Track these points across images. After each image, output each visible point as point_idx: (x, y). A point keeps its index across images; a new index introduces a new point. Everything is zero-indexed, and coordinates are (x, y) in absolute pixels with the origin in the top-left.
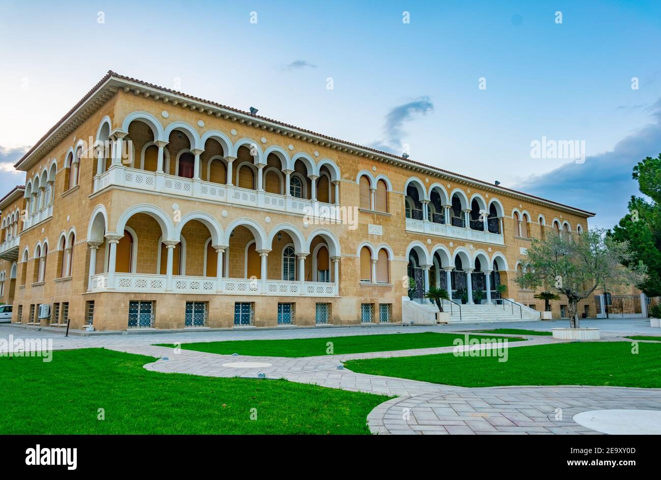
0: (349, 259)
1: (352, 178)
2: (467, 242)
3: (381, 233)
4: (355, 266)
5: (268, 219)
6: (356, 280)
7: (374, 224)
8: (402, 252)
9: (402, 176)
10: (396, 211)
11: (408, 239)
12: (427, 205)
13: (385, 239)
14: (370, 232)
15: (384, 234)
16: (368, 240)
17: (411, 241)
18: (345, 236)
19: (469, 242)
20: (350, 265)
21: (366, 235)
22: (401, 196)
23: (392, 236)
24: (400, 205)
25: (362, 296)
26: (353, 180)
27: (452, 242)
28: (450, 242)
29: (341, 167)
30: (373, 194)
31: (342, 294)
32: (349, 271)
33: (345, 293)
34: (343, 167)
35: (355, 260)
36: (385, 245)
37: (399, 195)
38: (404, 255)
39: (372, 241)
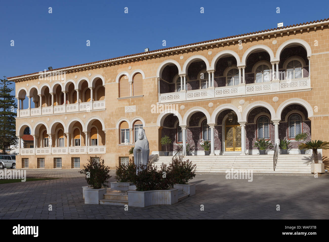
0: (111, 131)
1: (113, 80)
2: (234, 98)
3: (134, 110)
4: (115, 134)
5: (66, 118)
6: (115, 143)
7: (129, 105)
8: (153, 120)
9: (155, 64)
10: (148, 92)
12: (185, 78)
13: (138, 113)
14: (126, 111)
15: (137, 110)
16: (124, 117)
18: (108, 118)
19: (240, 98)
20: (112, 135)
21: (123, 114)
22: (154, 79)
24: (153, 87)
25: (120, 152)
26: (114, 81)
27: (213, 102)
28: (210, 102)
29: (105, 76)
30: (131, 85)
31: (107, 152)
32: (111, 138)
33: (108, 151)
34: (107, 76)
35: (115, 131)
36: (138, 118)
37: (152, 79)
38: (155, 122)
39: (127, 117)
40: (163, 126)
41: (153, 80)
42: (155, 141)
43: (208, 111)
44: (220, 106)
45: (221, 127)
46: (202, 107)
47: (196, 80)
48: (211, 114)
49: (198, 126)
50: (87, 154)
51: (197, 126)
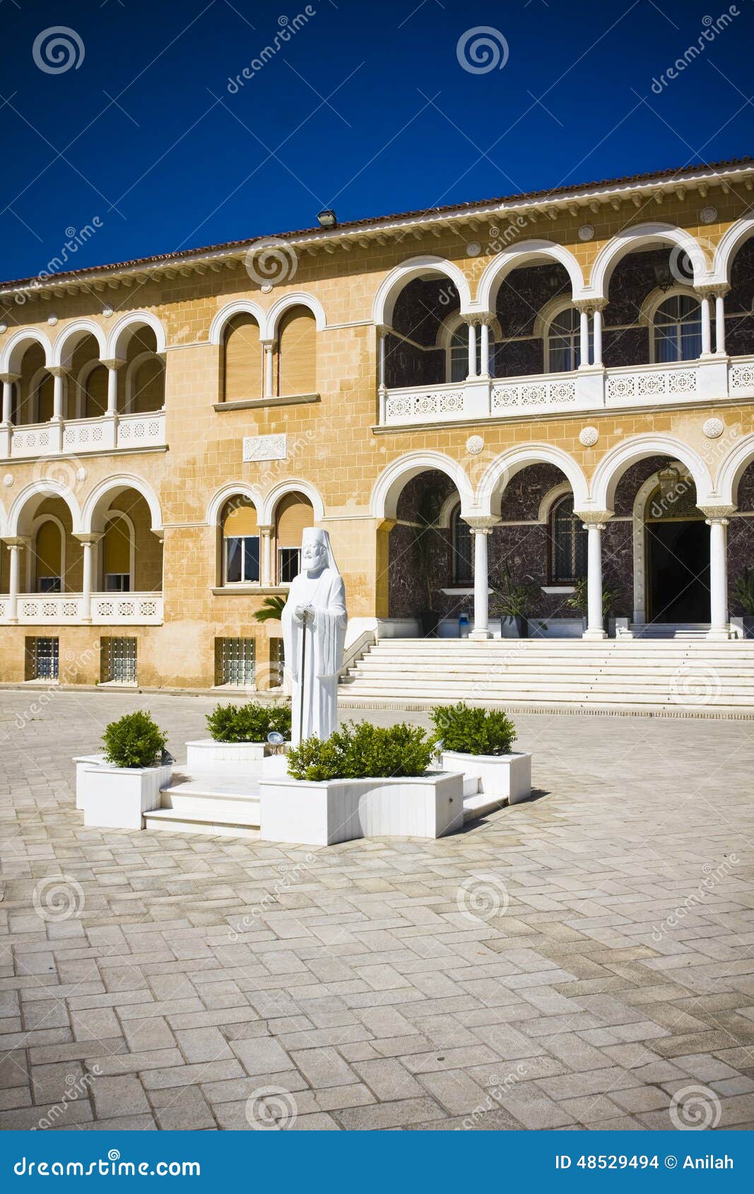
0: (186, 533)
1: (199, 334)
3: (281, 453)
4: (202, 548)
6: (203, 581)
7: (261, 433)
8: (355, 494)
10: (338, 381)
11: (383, 450)
12: (484, 330)
13: (298, 466)
14: (246, 456)
15: (294, 452)
16: (240, 478)
17: (392, 457)
18: (177, 480)
20: (188, 548)
21: (236, 467)
22: (362, 332)
23: (322, 454)
24: (356, 360)
25: (219, 620)
26: (200, 339)
27: (596, 427)
28: (584, 427)
29: (168, 318)
30: (269, 354)
31: (167, 618)
32: (184, 561)
33: (173, 614)
34: (173, 316)
35: (202, 535)
36: (295, 482)
37: (352, 331)
38: (364, 501)
39: (252, 481)
40: (394, 517)
41: (356, 336)
42: (360, 578)
43: (580, 462)
44: (626, 440)
45: (629, 526)
46: (552, 443)
47: (530, 338)
48: (588, 473)
49: (536, 518)
50: (86, 623)
51: (534, 519)
